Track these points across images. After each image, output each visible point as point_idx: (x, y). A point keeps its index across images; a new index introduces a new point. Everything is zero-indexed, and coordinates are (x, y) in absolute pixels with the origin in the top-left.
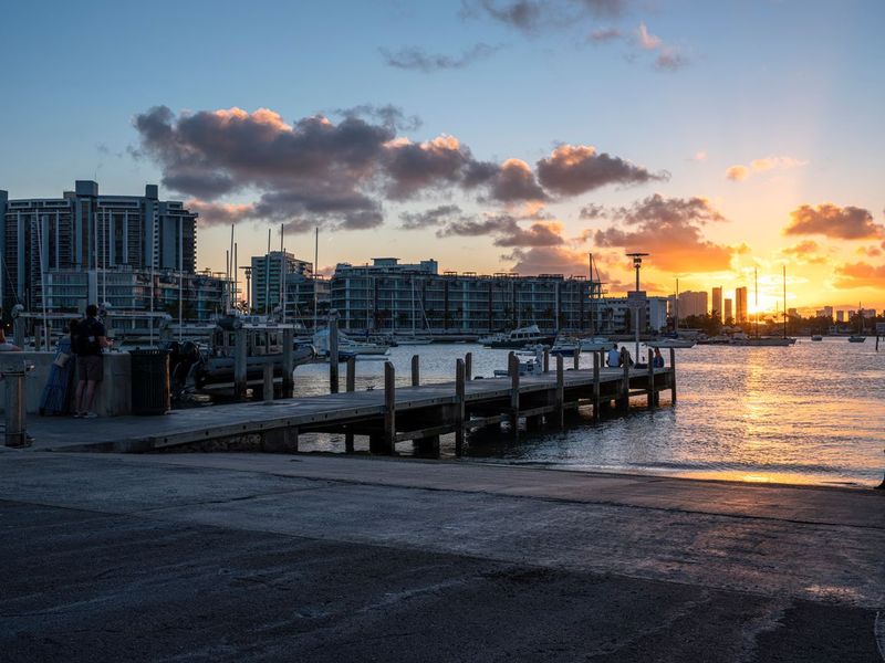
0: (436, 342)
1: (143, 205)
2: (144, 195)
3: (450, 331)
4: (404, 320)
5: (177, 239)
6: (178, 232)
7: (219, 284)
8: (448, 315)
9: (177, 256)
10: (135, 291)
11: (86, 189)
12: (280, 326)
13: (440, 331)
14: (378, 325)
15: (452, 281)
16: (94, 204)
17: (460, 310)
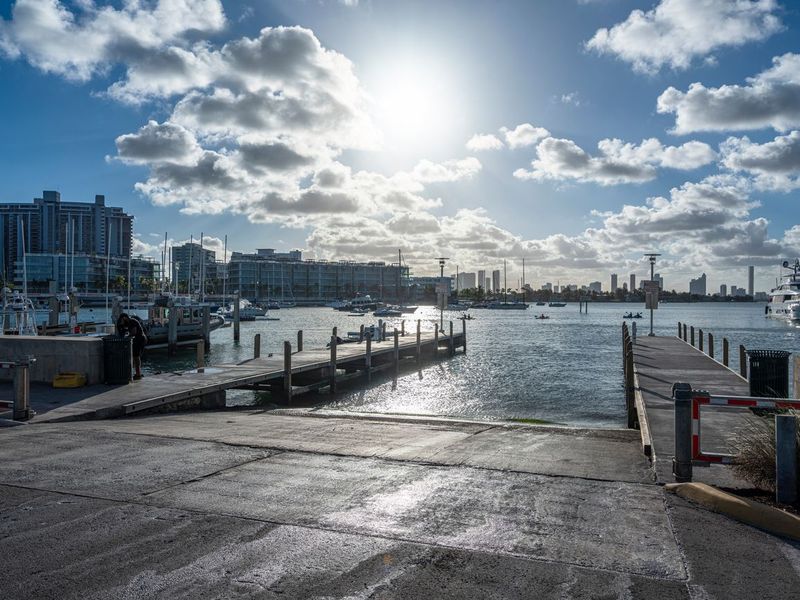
0: (299, 306)
1: (93, 209)
2: (94, 202)
3: (310, 299)
4: (278, 290)
5: (119, 233)
6: (119, 228)
7: (150, 266)
8: (308, 288)
9: (119, 245)
10: (88, 270)
11: (51, 196)
12: (201, 305)
13: (303, 299)
14: (261, 295)
15: (312, 267)
16: (57, 208)
17: (317, 285)
